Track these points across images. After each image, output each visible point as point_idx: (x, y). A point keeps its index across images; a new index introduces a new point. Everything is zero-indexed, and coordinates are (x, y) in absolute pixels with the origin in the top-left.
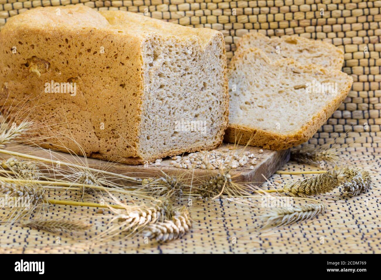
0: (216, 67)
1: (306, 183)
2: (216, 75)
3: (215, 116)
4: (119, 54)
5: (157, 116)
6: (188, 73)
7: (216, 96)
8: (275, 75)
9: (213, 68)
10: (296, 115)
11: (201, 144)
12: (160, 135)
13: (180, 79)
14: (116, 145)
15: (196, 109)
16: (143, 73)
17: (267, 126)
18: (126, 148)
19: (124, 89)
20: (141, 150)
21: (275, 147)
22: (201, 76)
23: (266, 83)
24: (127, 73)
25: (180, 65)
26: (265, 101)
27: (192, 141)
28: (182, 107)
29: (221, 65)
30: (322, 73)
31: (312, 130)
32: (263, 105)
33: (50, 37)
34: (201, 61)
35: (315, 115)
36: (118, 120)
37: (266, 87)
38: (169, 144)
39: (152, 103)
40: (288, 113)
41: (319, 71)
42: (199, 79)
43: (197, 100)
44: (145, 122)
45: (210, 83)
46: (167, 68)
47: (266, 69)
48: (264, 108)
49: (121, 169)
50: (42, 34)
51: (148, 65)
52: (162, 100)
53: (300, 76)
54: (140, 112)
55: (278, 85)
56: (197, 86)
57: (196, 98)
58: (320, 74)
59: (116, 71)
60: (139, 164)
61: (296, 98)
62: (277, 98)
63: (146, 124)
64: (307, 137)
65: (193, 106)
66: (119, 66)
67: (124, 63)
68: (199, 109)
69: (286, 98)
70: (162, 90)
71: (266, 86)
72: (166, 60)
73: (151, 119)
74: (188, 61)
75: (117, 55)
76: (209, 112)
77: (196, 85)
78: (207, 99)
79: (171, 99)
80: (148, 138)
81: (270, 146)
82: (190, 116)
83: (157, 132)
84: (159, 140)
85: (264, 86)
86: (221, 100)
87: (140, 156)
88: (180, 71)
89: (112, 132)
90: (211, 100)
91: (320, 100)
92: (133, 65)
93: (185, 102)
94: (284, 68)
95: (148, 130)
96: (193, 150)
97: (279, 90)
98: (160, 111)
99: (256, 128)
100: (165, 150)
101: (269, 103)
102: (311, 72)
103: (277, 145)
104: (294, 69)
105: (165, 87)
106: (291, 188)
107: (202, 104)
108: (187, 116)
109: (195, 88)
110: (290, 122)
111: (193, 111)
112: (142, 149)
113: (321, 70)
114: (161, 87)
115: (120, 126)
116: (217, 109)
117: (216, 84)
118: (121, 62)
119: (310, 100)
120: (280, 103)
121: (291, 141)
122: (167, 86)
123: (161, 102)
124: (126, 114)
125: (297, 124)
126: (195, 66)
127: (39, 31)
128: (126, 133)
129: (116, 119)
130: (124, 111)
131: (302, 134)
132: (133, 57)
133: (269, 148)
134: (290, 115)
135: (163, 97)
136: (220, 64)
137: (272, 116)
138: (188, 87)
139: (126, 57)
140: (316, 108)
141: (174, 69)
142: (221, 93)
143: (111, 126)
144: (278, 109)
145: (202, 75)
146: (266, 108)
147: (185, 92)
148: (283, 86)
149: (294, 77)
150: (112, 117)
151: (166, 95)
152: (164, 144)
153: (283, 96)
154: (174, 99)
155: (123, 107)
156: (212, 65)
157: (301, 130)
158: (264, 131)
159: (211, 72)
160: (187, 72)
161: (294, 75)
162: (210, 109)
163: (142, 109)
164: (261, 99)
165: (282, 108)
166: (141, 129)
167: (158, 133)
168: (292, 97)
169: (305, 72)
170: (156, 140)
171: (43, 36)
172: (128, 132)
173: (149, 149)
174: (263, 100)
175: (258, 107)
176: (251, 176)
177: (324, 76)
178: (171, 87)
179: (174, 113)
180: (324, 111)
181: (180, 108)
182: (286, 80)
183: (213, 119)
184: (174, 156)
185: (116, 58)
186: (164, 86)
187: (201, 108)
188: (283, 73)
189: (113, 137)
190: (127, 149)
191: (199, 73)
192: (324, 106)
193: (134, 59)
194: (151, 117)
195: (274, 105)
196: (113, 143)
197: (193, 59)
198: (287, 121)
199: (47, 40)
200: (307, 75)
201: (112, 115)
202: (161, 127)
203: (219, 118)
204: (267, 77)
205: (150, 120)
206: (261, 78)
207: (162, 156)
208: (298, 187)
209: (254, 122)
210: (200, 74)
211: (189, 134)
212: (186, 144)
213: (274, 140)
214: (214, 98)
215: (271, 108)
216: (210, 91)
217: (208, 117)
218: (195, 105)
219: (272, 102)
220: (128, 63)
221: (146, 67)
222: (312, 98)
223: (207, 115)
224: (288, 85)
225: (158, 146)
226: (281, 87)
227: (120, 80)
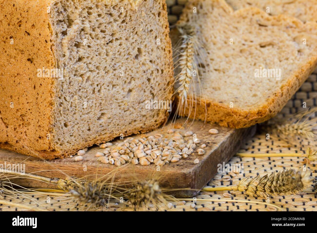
0: (153, 28)
1: (266, 181)
2: (154, 37)
3: (155, 88)
4: (24, 21)
5: (76, 97)
6: (117, 39)
7: (156, 63)
8: (236, 28)
9: (149, 29)
10: (261, 82)
11: (138, 125)
12: (82, 120)
13: (105, 47)
14: (26, 135)
15: (130, 83)
16: (53, 45)
17: (224, 97)
18: (38, 139)
19: (32, 65)
20: (58, 141)
21: (233, 124)
22: (134, 41)
23: (226, 40)
24: (34, 45)
25: (104, 29)
26: (224, 63)
27: (127, 123)
28: (110, 83)
29: (161, 24)
30: (294, 26)
31: (280, 102)
32: (221, 69)
34: (133, 22)
35: (285, 83)
36: (28, 103)
37: (225, 45)
38: (94, 129)
39: (68, 81)
40: (251, 80)
41: (291, 24)
42: (131, 45)
43: (130, 71)
44: (60, 106)
45: (147, 49)
46: (87, 35)
47: (226, 21)
48: (222, 73)
49: (33, 166)
51: (60, 35)
52: (81, 75)
53: (267, 30)
54: (52, 95)
55: (239, 42)
56: (129, 54)
57: (128, 69)
58: (291, 27)
59: (22, 42)
60: (56, 159)
61: (261, 59)
62: (238, 59)
63: (62, 108)
64: (274, 112)
65: (125, 79)
66: (24, 36)
67: (30, 32)
68: (133, 82)
69: (250, 59)
70: (81, 63)
71: (226, 43)
72: (85, 25)
73: (69, 102)
74: (115, 25)
75: (20, 22)
76: (147, 85)
77: (128, 52)
78: (144, 68)
79: (95, 74)
80: (66, 125)
81: (228, 123)
82: (122, 92)
83: (77, 116)
84: (80, 125)
85: (223, 42)
86: (163, 68)
87: (56, 149)
88: (104, 38)
89: (21, 118)
90: (149, 69)
91: (292, 61)
92: (40, 35)
93: (114, 75)
94: (247, 20)
95: (65, 116)
96: (128, 133)
97: (241, 48)
98: (80, 90)
99: (210, 101)
100: (91, 137)
101: (228, 65)
102: (281, 24)
103: (236, 122)
104: (260, 20)
105: (85, 60)
106: (248, 186)
107: (138, 75)
108: (118, 92)
109: (126, 57)
110: (253, 92)
111: (125, 86)
112: (59, 139)
113: (294, 22)
114: (80, 59)
115: (31, 111)
116: (158, 79)
117: (155, 49)
118: (26, 32)
119: (279, 62)
120: (242, 66)
121: (254, 118)
122: (88, 57)
123: (80, 78)
124: (37, 96)
125: (261, 96)
126: (125, 29)
128: (37, 120)
129: (25, 102)
130: (34, 92)
131: (268, 110)
132: (39, 25)
133: (227, 126)
134: (254, 82)
135: (82, 72)
136: (159, 23)
137: (231, 83)
138: (116, 56)
139: (31, 25)
140: (286, 74)
141: (96, 35)
142: (162, 59)
143: (20, 110)
144: (239, 74)
145: (135, 39)
146: (224, 73)
147: (113, 63)
148: (246, 43)
149: (260, 31)
150: (20, 100)
151: (87, 69)
152: (89, 130)
153: (246, 56)
154: (98, 73)
155: (33, 87)
156: (148, 26)
157: (266, 104)
158: (220, 104)
159: (148, 34)
160: (114, 38)
161: (260, 29)
162: (149, 80)
163: (55, 90)
164: (219, 60)
165: (244, 72)
166: (55, 115)
167: (78, 118)
168: (257, 57)
169: (273, 25)
170: (76, 127)
172: (40, 119)
173: (68, 139)
174: (221, 62)
175: (214, 71)
176: (195, 173)
177: (297, 30)
178: (94, 59)
179: (99, 91)
180: (295, 78)
181: (107, 84)
182: (250, 35)
183: (153, 92)
184: (103, 143)
185: (20, 26)
186: (84, 58)
187: (136, 80)
188: (246, 27)
189: (23, 124)
190: (40, 140)
191: (132, 37)
192: (296, 71)
193: (41, 28)
194: (68, 98)
195: (234, 69)
196: (23, 132)
197: (121, 20)
198: (249, 92)
200: (276, 28)
201: (20, 98)
202: (83, 110)
203: (161, 90)
204: (226, 31)
205: (67, 103)
206: (220, 32)
207: (87, 146)
208: (256, 185)
209: (208, 91)
210: (133, 39)
211: (121, 114)
212: (119, 126)
213: (233, 116)
214: (153, 67)
215: (231, 72)
216: (147, 58)
217: (146, 90)
218: (127, 78)
219: (231, 65)
220: (34, 32)
221: (57, 37)
222: (282, 59)
223: (144, 88)
224: (252, 42)
225: (80, 133)
226: (244, 45)
227: (27, 53)
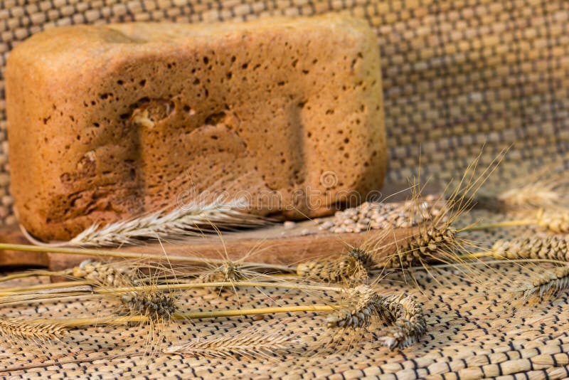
4: (301, 59)
24: (315, 84)
33: (176, 61)
50: (160, 60)
59: (296, 85)
66: (300, 77)
67: (309, 70)
75: (296, 61)
89: (294, 177)
92: (324, 69)
118: (303, 71)
124: (316, 143)
127: (155, 56)
130: (312, 140)
132: (324, 58)
139: (311, 61)
143: (293, 167)
171: (164, 62)
185: (294, 66)
189: (297, 182)
199: (169, 66)
220: (316, 68)
